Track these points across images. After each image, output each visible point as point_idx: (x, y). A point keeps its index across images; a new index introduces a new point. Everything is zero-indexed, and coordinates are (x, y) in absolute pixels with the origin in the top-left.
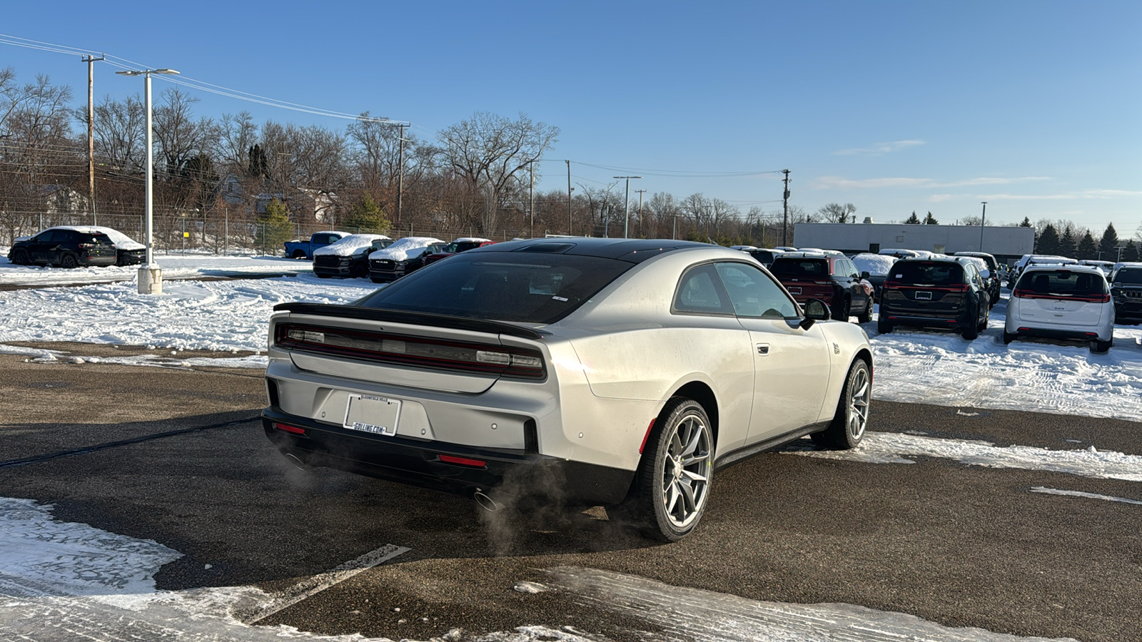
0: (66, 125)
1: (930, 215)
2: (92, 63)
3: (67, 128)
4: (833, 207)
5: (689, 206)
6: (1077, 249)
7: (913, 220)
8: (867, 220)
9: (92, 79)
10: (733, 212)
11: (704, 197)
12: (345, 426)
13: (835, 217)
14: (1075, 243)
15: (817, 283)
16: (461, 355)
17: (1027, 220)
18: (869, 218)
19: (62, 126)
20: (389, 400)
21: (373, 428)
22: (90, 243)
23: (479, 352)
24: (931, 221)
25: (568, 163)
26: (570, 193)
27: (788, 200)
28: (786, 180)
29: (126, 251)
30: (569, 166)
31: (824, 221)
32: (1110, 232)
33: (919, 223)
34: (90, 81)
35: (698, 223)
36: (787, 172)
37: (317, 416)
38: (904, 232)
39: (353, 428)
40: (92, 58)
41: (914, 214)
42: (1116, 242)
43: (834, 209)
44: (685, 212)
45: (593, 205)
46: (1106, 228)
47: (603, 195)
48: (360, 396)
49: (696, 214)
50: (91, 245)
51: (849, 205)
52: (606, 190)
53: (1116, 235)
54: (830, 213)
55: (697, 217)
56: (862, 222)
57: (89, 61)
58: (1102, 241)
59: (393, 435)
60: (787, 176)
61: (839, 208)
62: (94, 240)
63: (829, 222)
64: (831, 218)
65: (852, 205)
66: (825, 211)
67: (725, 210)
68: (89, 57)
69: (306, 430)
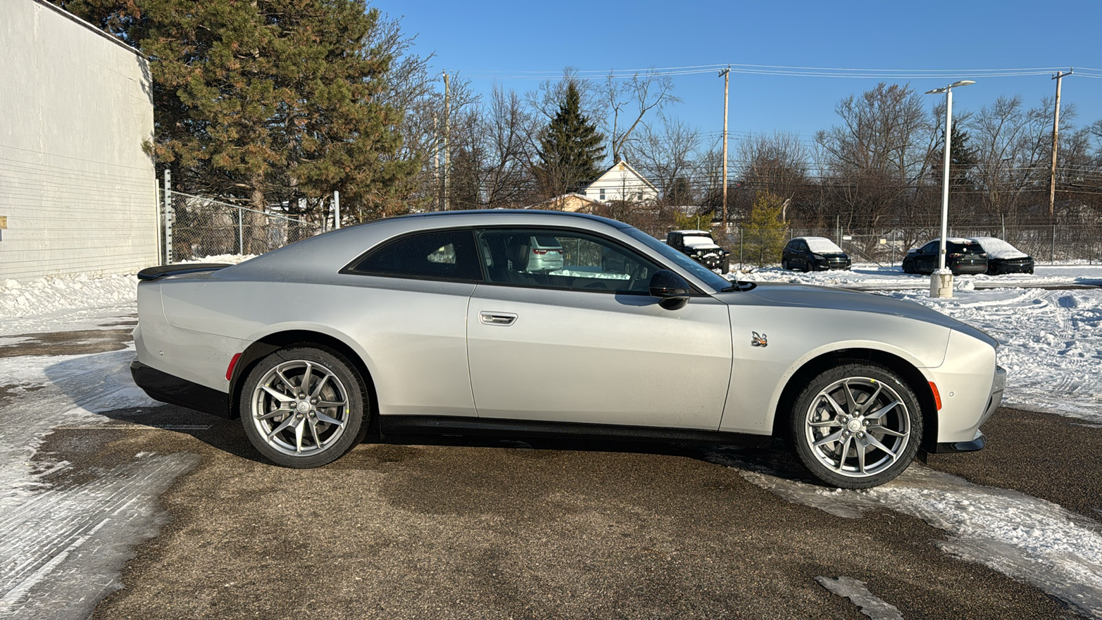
0: (1085, 141)
2: (1060, 79)
3: (1085, 145)
9: (1059, 95)
19: (1081, 143)
22: (960, 253)
29: (1004, 260)
34: (1057, 97)
40: (1061, 73)
50: (961, 255)
57: (1058, 77)
62: (965, 250)
68: (1058, 73)
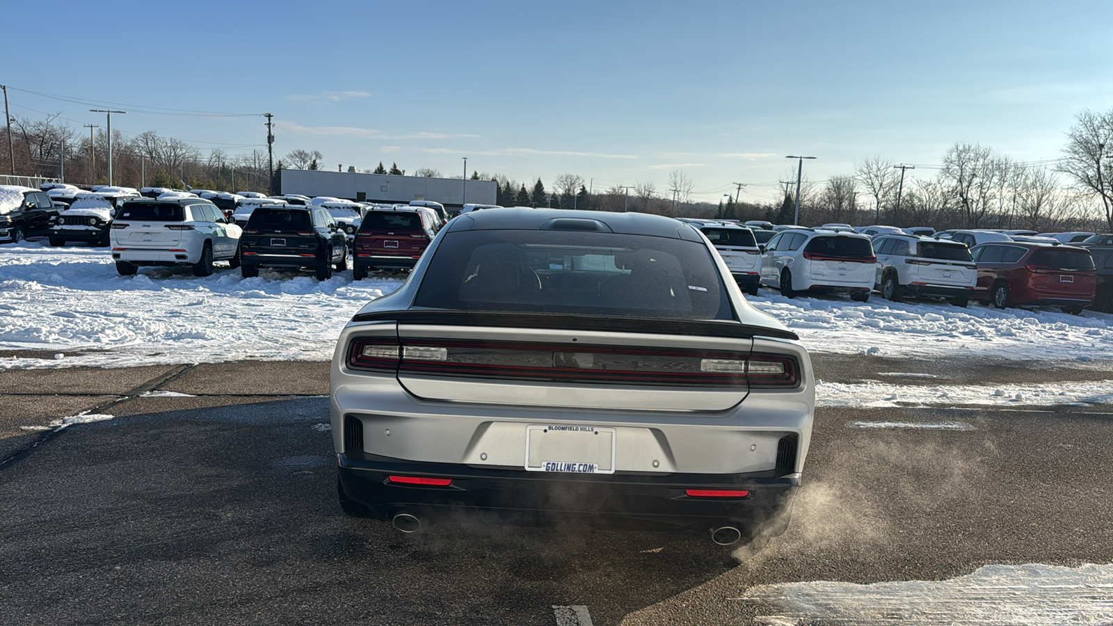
1: (395, 166)
4: (300, 154)
5: (142, 145)
6: (516, 200)
7: (380, 170)
8: (351, 169)
10: (193, 154)
11: (158, 135)
12: (527, 469)
13: (302, 163)
14: (514, 194)
15: (413, 236)
16: (679, 366)
17: (476, 173)
18: (354, 167)
20: (595, 429)
21: (577, 467)
23: (704, 361)
24: (395, 171)
25: (4, 88)
26: (9, 124)
27: (272, 144)
28: (269, 124)
30: (5, 92)
31: (293, 167)
32: (539, 186)
33: (386, 173)
35: (153, 164)
36: (269, 116)
37: (474, 459)
38: (387, 182)
39: (543, 469)
41: (381, 164)
42: (544, 194)
43: (302, 156)
44: (137, 151)
45: (27, 138)
46: (536, 182)
47: (41, 127)
48: (547, 428)
49: (151, 154)
51: (315, 153)
52: (45, 122)
53: (543, 189)
54: (297, 159)
55: (152, 157)
56: (347, 172)
58: (534, 193)
59: (612, 472)
60: (269, 120)
61: (306, 155)
63: (297, 168)
64: (299, 164)
65: (318, 153)
66: (292, 156)
67: (184, 151)
69: (453, 479)
